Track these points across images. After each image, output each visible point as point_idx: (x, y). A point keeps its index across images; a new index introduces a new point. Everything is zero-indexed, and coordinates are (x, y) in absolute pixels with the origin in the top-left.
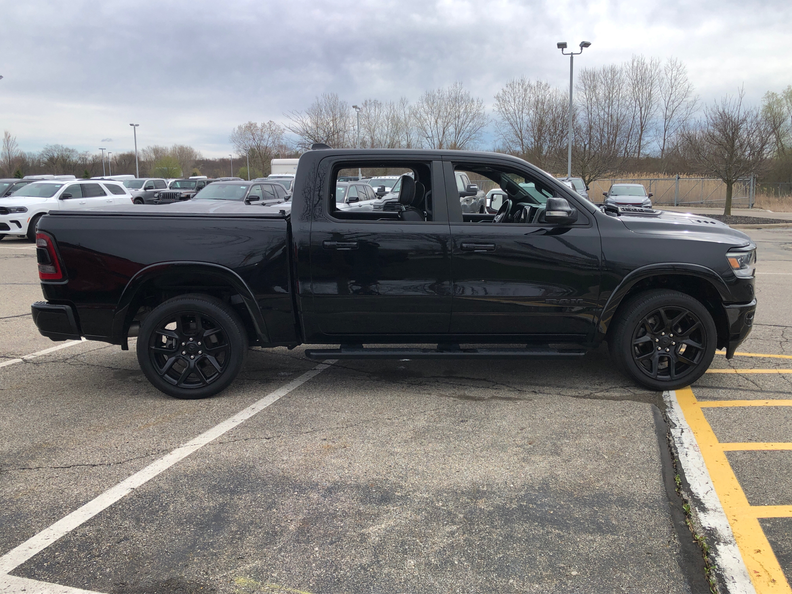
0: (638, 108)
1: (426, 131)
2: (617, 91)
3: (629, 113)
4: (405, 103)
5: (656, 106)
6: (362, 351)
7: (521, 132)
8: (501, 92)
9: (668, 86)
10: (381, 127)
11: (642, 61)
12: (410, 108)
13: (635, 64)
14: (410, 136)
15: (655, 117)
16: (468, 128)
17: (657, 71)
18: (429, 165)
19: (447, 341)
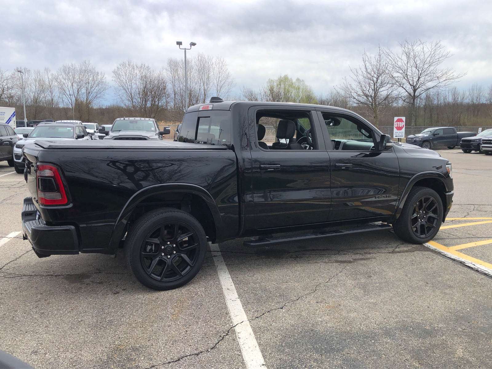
0: (202, 84)
1: (65, 91)
2: (189, 74)
3: (197, 87)
4: (49, 71)
5: (212, 83)
7: (131, 94)
8: (116, 69)
9: (217, 72)
10: (30, 86)
11: (203, 56)
12: (52, 75)
13: (200, 58)
14: (53, 93)
15: (212, 90)
16: (95, 90)
17: (211, 63)
18: (308, 113)
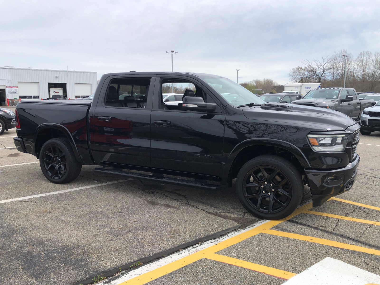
6: (122, 173)
18: (150, 79)
19: (158, 173)
